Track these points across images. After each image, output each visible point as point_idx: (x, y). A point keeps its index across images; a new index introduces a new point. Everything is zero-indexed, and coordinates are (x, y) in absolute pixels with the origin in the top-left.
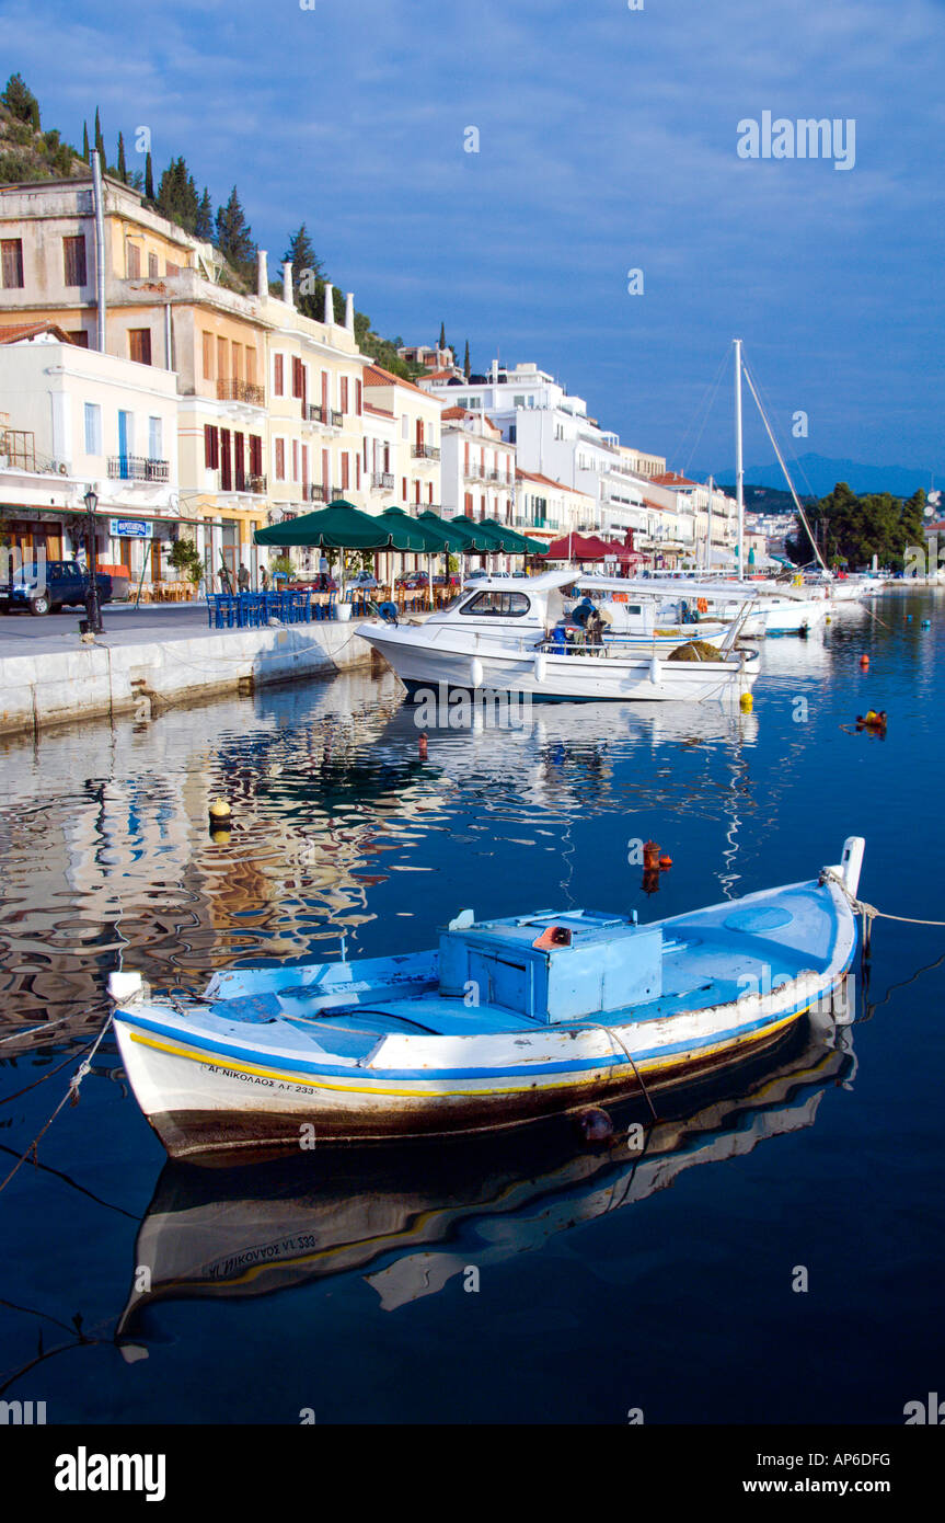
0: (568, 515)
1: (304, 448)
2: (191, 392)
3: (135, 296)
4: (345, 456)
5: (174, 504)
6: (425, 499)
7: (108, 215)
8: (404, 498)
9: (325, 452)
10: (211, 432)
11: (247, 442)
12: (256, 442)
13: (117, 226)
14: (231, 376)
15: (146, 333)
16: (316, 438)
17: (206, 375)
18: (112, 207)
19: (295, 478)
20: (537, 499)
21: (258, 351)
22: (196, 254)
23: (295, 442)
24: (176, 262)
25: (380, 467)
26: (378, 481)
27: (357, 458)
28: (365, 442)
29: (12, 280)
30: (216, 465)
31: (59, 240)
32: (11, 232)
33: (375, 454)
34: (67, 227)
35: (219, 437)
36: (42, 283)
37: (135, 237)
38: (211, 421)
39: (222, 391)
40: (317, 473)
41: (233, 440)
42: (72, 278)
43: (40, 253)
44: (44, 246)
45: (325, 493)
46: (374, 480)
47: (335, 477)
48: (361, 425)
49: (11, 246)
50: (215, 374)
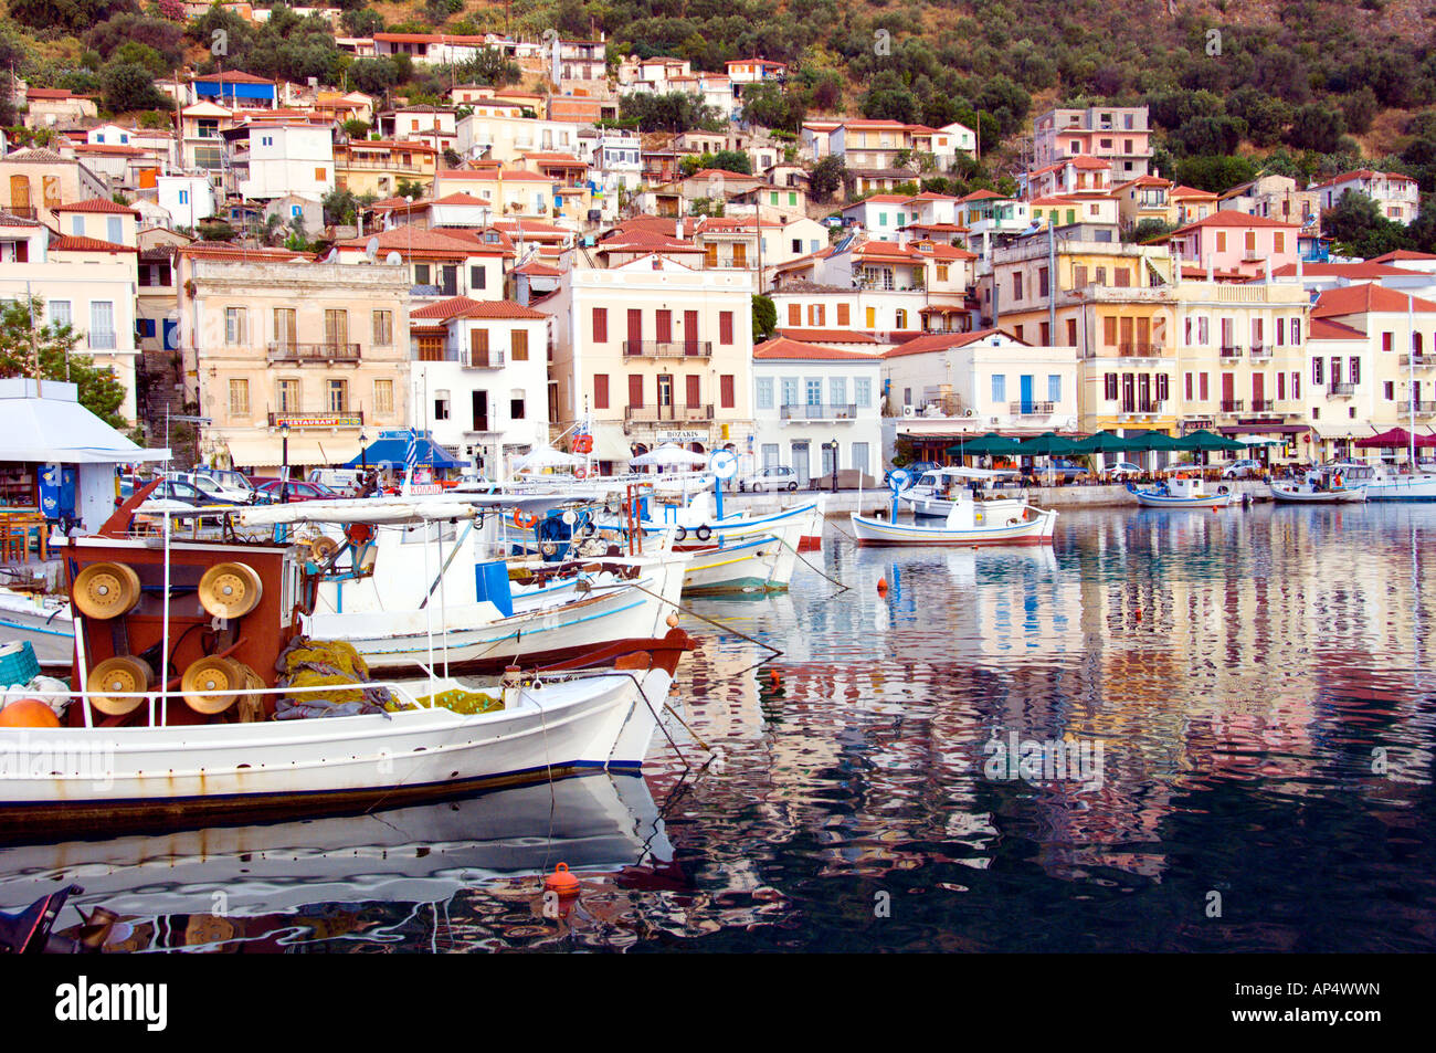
1: (1228, 380)
2: (1094, 356)
3: (1070, 301)
4: (1281, 376)
5: (1071, 424)
7: (1058, 255)
8: (1389, 396)
9: (1258, 380)
10: (1111, 380)
11: (1153, 379)
12: (1163, 379)
13: (1067, 259)
14: (1135, 340)
15: (1074, 320)
16: (1244, 368)
17: (1110, 340)
18: (1061, 248)
19: (1204, 395)
21: (1168, 320)
22: (1143, 261)
23: (1204, 377)
24: (1127, 266)
25: (1346, 376)
26: (1343, 388)
27: (1297, 376)
28: (1319, 361)
29: (1018, 295)
30: (1116, 398)
31: (1037, 271)
32: (1017, 269)
33: (1336, 370)
34: (1040, 263)
35: (1120, 379)
36: (1030, 296)
37: (1082, 262)
38: (1111, 371)
39: (1126, 350)
40: (1243, 392)
41: (1136, 379)
42: (1045, 291)
43: (1029, 279)
44: (1031, 273)
45: (1258, 404)
46: (1335, 387)
47: (1270, 391)
48: (1301, 353)
49: (1018, 275)
50: (1119, 341)
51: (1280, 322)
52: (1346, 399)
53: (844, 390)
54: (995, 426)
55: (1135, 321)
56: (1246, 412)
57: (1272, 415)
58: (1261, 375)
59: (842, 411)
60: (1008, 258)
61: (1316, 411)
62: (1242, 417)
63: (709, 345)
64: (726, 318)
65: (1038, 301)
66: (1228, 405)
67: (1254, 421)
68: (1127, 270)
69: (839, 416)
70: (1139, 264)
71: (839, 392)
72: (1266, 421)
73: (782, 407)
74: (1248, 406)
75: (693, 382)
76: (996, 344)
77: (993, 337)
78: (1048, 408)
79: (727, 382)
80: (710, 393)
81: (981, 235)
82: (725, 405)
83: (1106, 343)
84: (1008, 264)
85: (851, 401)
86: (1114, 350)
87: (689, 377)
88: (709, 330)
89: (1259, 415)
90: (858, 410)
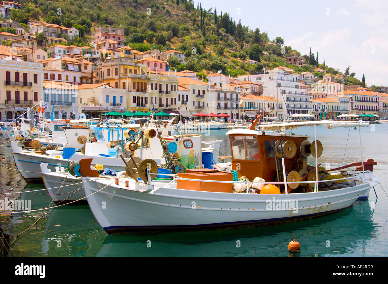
0: (267, 106)
1: (161, 99)
2: (130, 92)
3: (124, 77)
4: (172, 99)
5: (125, 109)
6: (201, 105)
8: (194, 105)
9: (167, 99)
10: (134, 98)
11: (144, 98)
12: (146, 98)
13: (123, 66)
14: (140, 88)
15: (125, 82)
16: (164, 97)
17: (134, 88)
19: (156, 103)
20: (251, 103)
21: (147, 83)
22: (140, 68)
23: (156, 98)
24: (136, 69)
25: (185, 100)
26: (184, 102)
27: (175, 99)
28: (179, 96)
29: (109, 75)
30: (136, 103)
31: (114, 69)
32: (109, 68)
33: (183, 98)
34: (115, 67)
35: (137, 98)
36: (112, 75)
37: (126, 67)
38: (134, 96)
39: (138, 91)
40: (164, 102)
41: (140, 98)
42: (116, 74)
43: (112, 71)
44: (113, 70)
45: (167, 106)
46: (183, 102)
47: (170, 103)
48: (176, 93)
49: (109, 70)
50: (136, 88)
51: (172, 85)
52: (185, 105)
53: (68, 98)
54: (107, 109)
55: (140, 83)
56: (165, 108)
57: (170, 108)
58: (168, 98)
59: (68, 104)
60: (106, 65)
61: (179, 107)
62: (164, 109)
63: (31, 83)
64: (35, 76)
65: (114, 77)
66: (161, 105)
67: (166, 110)
68: (137, 70)
69: (67, 105)
70: (139, 69)
71: (67, 98)
72: (169, 110)
73: (52, 102)
74: (165, 106)
75: (26, 94)
76: (106, 87)
77: (105, 85)
78: (120, 104)
79: (36, 94)
80: (31, 97)
81: (87, 58)
82: (35, 101)
83: (133, 89)
84: (106, 66)
85: (70, 101)
86: (135, 90)
87: (25, 92)
88: (30, 79)
89: (167, 108)
90: (73, 104)
